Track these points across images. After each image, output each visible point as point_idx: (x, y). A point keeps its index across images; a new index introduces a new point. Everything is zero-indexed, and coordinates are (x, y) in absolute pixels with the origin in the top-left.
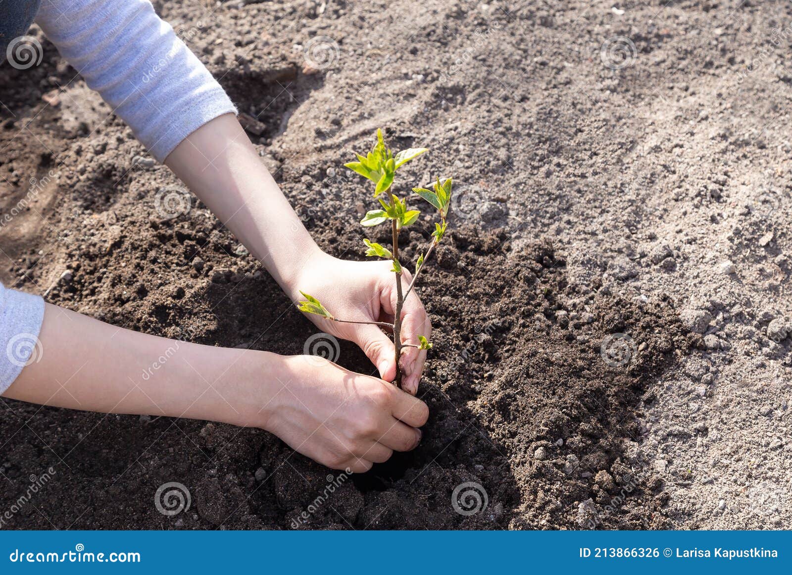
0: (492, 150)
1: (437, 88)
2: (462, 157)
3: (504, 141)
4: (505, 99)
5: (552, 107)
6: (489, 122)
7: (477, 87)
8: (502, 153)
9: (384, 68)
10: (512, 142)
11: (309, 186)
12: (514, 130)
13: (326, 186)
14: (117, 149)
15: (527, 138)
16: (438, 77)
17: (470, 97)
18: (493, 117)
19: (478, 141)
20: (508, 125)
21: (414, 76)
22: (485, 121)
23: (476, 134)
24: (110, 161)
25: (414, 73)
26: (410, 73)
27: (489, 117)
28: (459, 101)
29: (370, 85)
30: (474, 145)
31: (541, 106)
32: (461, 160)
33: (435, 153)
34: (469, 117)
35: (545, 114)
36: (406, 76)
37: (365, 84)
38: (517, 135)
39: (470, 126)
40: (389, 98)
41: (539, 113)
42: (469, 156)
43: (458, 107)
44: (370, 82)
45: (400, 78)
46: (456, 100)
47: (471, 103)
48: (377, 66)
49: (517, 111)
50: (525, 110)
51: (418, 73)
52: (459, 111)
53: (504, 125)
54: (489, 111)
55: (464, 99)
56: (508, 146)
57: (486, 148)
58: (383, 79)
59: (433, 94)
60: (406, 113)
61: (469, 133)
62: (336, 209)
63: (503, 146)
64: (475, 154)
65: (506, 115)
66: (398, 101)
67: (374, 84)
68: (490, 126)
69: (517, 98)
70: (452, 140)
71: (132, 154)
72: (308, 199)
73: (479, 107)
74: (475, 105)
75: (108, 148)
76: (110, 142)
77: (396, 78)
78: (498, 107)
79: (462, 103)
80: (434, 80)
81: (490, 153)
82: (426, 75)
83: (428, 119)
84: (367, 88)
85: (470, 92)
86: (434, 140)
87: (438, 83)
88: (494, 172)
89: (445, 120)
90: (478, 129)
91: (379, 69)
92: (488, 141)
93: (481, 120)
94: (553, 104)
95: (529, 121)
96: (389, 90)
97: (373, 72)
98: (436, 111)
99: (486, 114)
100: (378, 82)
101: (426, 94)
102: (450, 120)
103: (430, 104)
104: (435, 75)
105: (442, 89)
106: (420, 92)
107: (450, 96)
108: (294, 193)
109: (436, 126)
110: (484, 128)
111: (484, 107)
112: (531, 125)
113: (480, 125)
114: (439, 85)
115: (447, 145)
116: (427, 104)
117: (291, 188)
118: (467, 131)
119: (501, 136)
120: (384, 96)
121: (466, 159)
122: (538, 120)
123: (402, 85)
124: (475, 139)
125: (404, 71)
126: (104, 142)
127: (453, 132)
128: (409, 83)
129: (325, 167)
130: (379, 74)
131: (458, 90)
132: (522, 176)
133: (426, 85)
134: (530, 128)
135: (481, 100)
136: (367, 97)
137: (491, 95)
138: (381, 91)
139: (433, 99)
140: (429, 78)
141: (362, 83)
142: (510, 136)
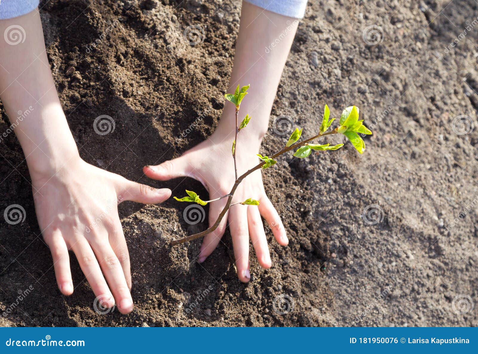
0: (399, 285)
1: (435, 237)
2: (386, 266)
3: (408, 291)
4: (445, 286)
5: (446, 319)
6: (419, 277)
7: (446, 264)
8: (397, 292)
9: (442, 198)
10: (409, 297)
11: (330, 170)
12: (418, 296)
13: (335, 181)
14: (320, 40)
15: (415, 307)
16: (445, 236)
17: (436, 261)
18: (424, 280)
19: (403, 274)
20: (421, 291)
21: (442, 220)
22: (419, 275)
23: (407, 272)
24: (309, 38)
25: (444, 219)
26: (443, 217)
27: (424, 277)
28: (431, 254)
29: (424, 192)
30: (398, 272)
31: (443, 311)
32: (384, 266)
33: (384, 248)
34: (420, 264)
35: (438, 315)
36: (440, 215)
37: (424, 189)
38: (416, 300)
39: (412, 265)
40: (418, 207)
41: (437, 310)
42: (388, 271)
43: (427, 255)
44: (428, 192)
45: (437, 211)
46: (432, 252)
47: (432, 263)
48: (442, 193)
49: (436, 296)
50: (438, 301)
51: (444, 222)
52: (423, 257)
53: (420, 289)
54: (428, 276)
55: (434, 257)
56: (404, 296)
57: (398, 280)
58: (432, 200)
59: (430, 235)
60: (410, 221)
61: (406, 267)
62: (319, 192)
63: (404, 292)
64: (391, 274)
65: (428, 288)
66: (418, 214)
67: (426, 194)
68: (416, 280)
69: (447, 294)
70: (398, 256)
71: (319, 50)
72: (320, 171)
73: (430, 268)
74: (431, 265)
75: (320, 35)
76: (324, 34)
77: (436, 208)
78: (435, 282)
79: (430, 257)
80: (442, 233)
81: (395, 285)
82: (444, 227)
83: (411, 237)
84: (421, 190)
85: (440, 260)
86: (393, 244)
87: (440, 236)
88: (382, 290)
89: (414, 249)
90: (411, 271)
91: (440, 196)
92: (404, 281)
93: (419, 272)
94: (448, 319)
95: (428, 305)
96: (425, 206)
97: (436, 192)
98: (418, 241)
99: (425, 274)
100: (429, 197)
101: (429, 231)
102: (415, 252)
103: (422, 236)
104: (446, 233)
105: (436, 241)
106: (430, 227)
107: (433, 247)
108: (322, 162)
109: (408, 244)
110: (413, 275)
111: (431, 273)
112: (426, 307)
113: (415, 273)
114: (438, 238)
115: (393, 254)
116: (421, 234)
117: (325, 159)
118: (407, 265)
119: (411, 289)
120: (419, 203)
121: (386, 269)
122: (432, 311)
123: (432, 213)
124: (403, 272)
125: (443, 212)
126: (323, 30)
127: (405, 255)
128: (436, 218)
129: (349, 177)
130: (436, 196)
131: (439, 252)
132: (384, 311)
133: (436, 229)
134: (423, 307)
135: (437, 269)
136: (414, 192)
137: (443, 275)
138: (422, 201)
139: (426, 237)
140: (442, 230)
141: (425, 186)
142: (413, 294)
